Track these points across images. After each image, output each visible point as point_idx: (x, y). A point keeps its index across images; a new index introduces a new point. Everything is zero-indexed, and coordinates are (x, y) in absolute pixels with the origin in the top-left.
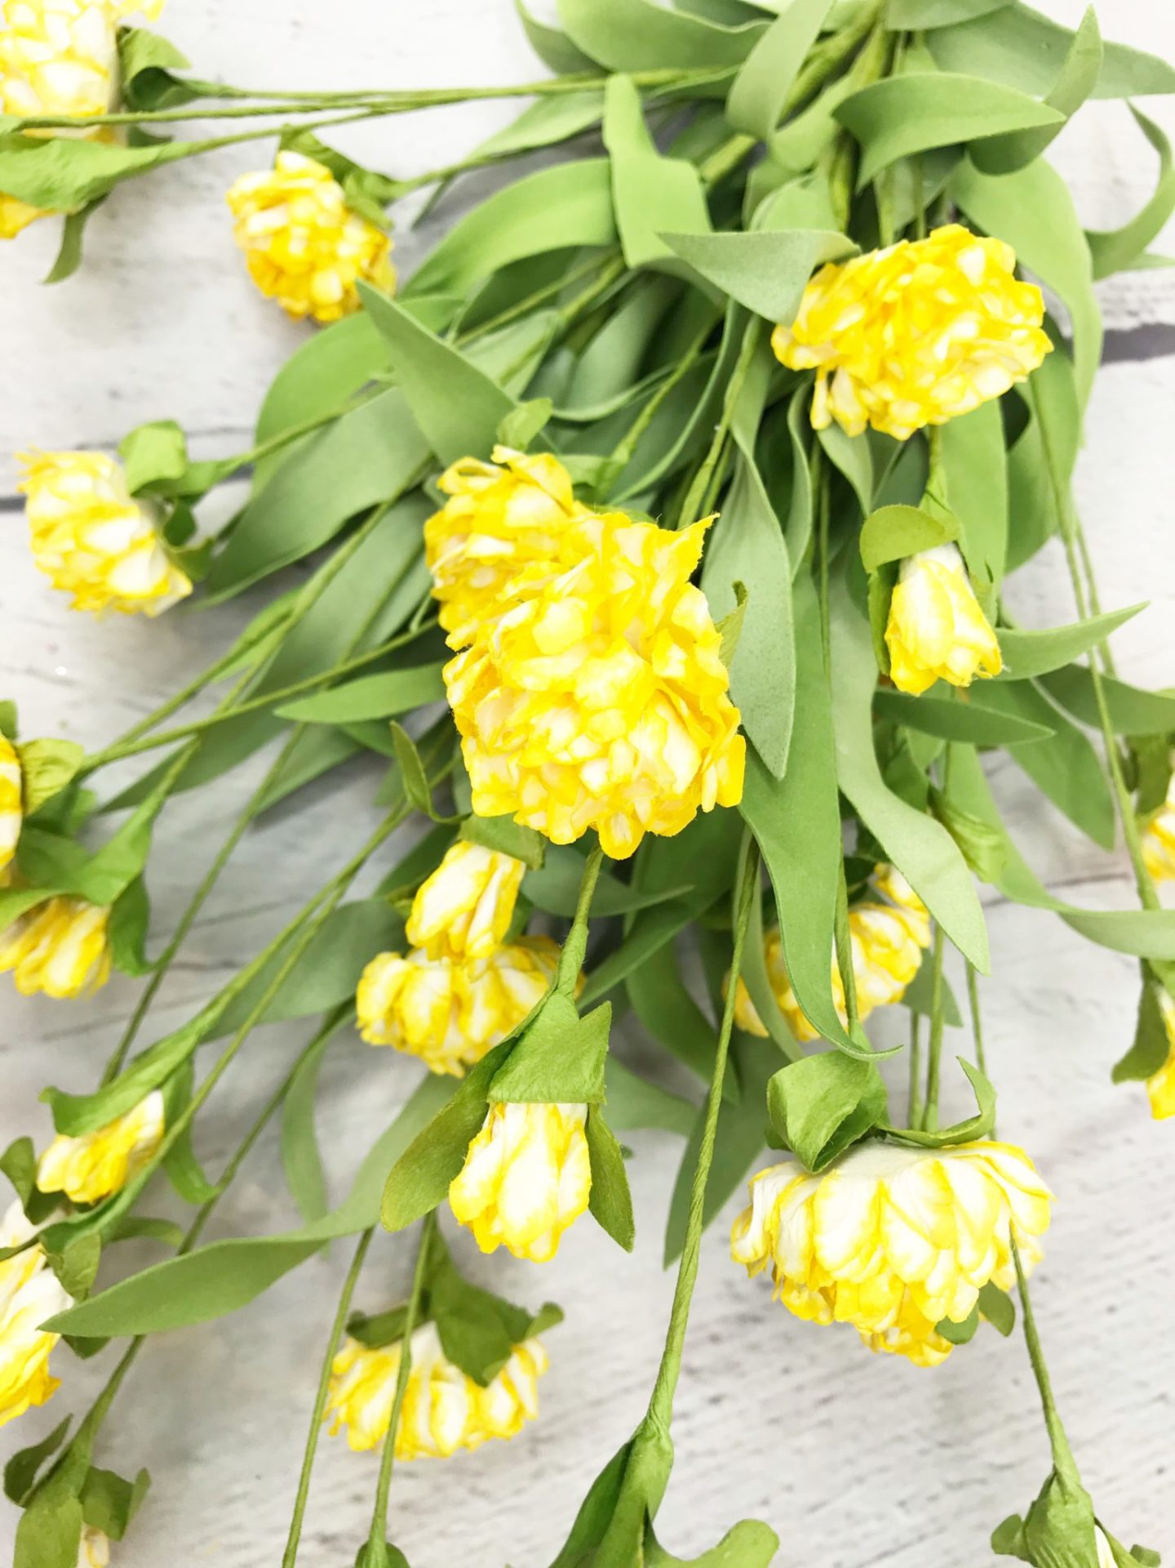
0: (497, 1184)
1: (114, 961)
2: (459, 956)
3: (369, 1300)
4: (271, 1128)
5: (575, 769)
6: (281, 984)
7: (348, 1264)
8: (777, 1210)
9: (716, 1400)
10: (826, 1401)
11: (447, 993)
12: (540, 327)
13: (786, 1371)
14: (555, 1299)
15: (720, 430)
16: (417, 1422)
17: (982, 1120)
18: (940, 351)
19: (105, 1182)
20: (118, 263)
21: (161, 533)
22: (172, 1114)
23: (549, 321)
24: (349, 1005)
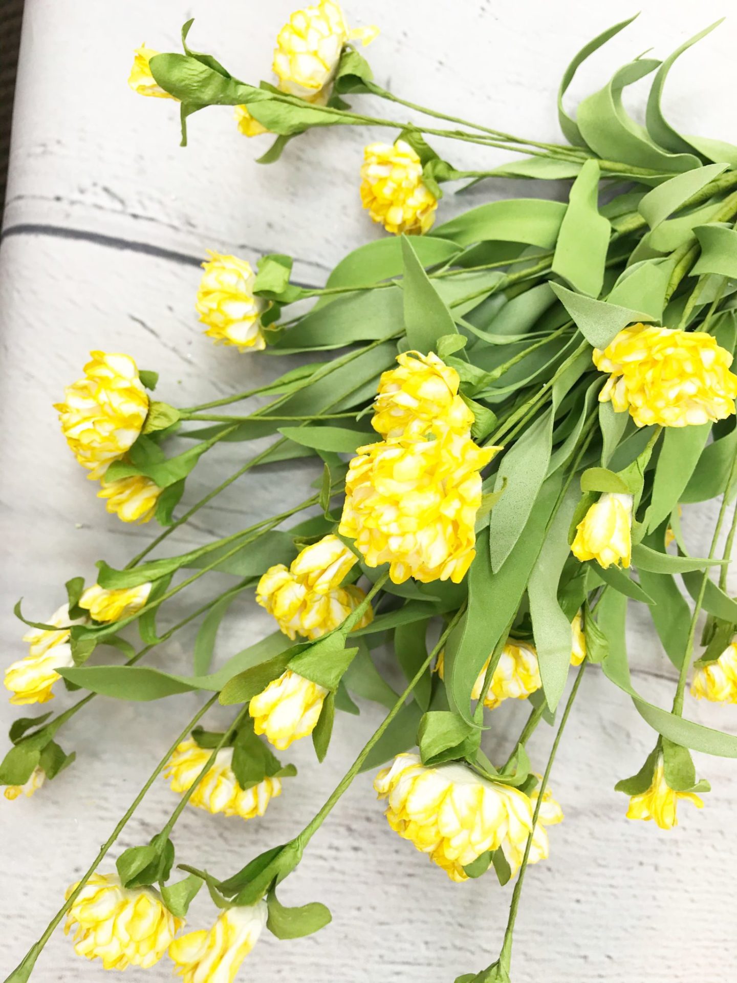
0: (274, 706)
1: (156, 514)
2: (310, 587)
3: (209, 724)
4: (200, 620)
5: (388, 536)
6: (230, 556)
7: (206, 701)
8: (401, 774)
9: (356, 849)
10: (410, 875)
11: (302, 599)
12: (495, 279)
13: (397, 852)
14: (296, 764)
15: (546, 387)
16: (205, 791)
17: (514, 778)
18: (672, 394)
19: (110, 615)
20: (299, 158)
21: (260, 316)
22: (152, 597)
23: (500, 278)
24: (256, 579)
